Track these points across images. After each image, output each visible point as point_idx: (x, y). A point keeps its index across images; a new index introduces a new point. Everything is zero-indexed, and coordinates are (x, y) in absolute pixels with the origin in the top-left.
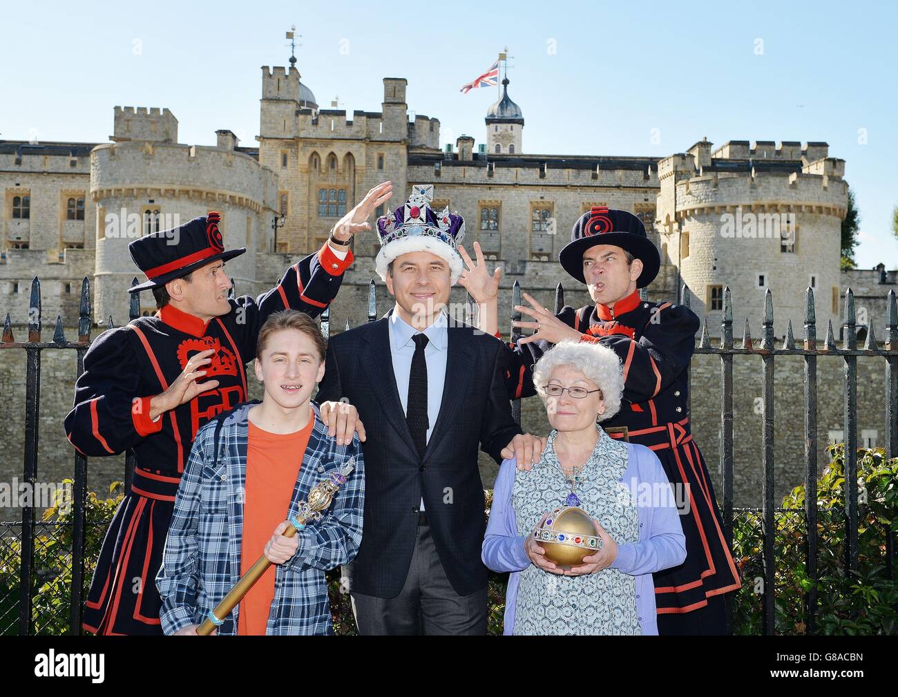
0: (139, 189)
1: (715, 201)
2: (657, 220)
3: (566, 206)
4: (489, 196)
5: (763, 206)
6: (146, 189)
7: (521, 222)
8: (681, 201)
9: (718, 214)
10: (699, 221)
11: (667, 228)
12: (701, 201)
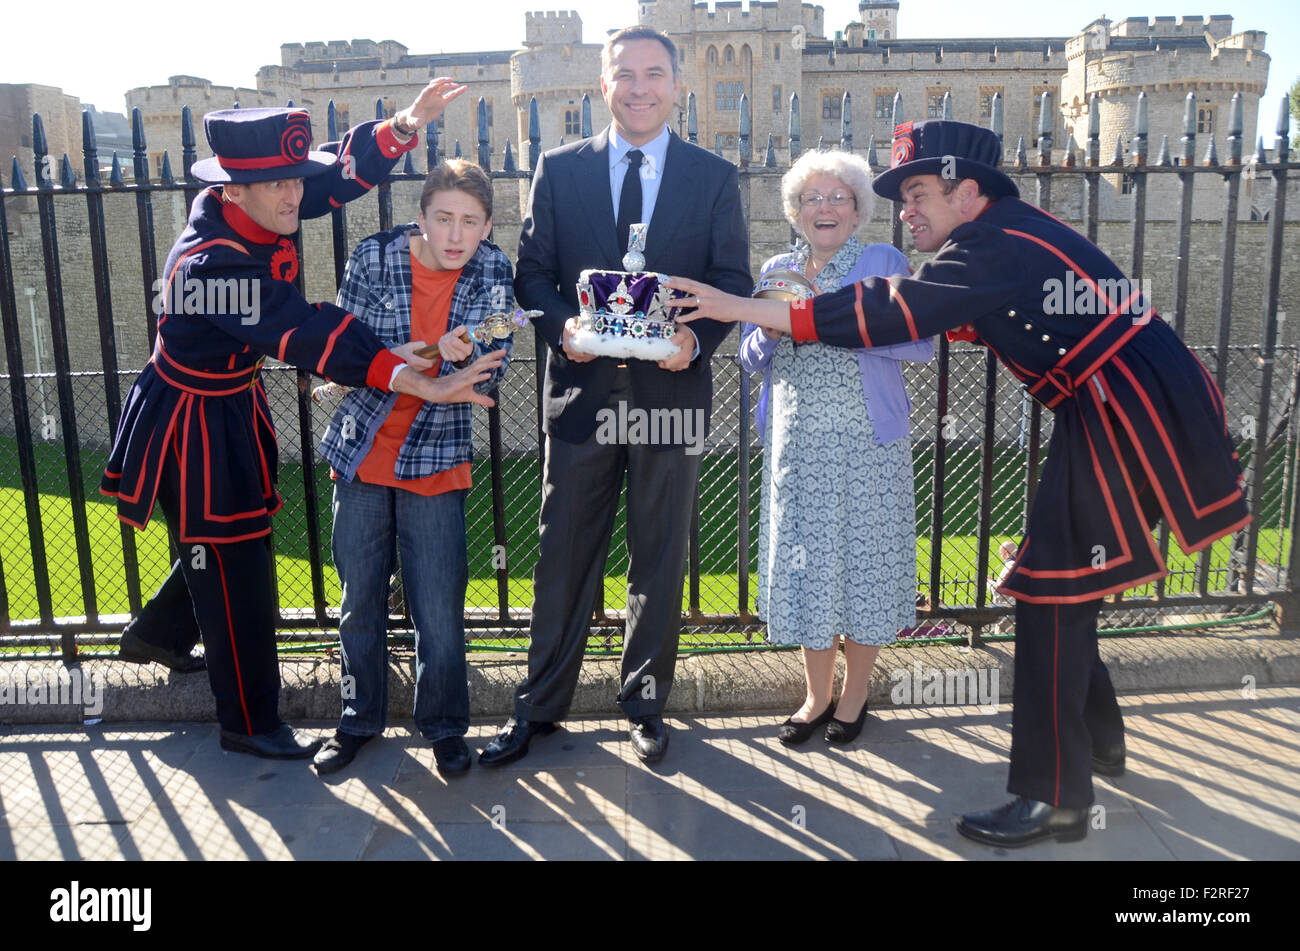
0: (559, 91)
1: (1131, 81)
2: (1062, 102)
3: (963, 91)
4: (883, 83)
5: (1182, 84)
6: (566, 91)
7: (917, 108)
8: (1093, 82)
9: (1132, 94)
10: (1111, 102)
11: (1075, 111)
12: (1114, 82)
